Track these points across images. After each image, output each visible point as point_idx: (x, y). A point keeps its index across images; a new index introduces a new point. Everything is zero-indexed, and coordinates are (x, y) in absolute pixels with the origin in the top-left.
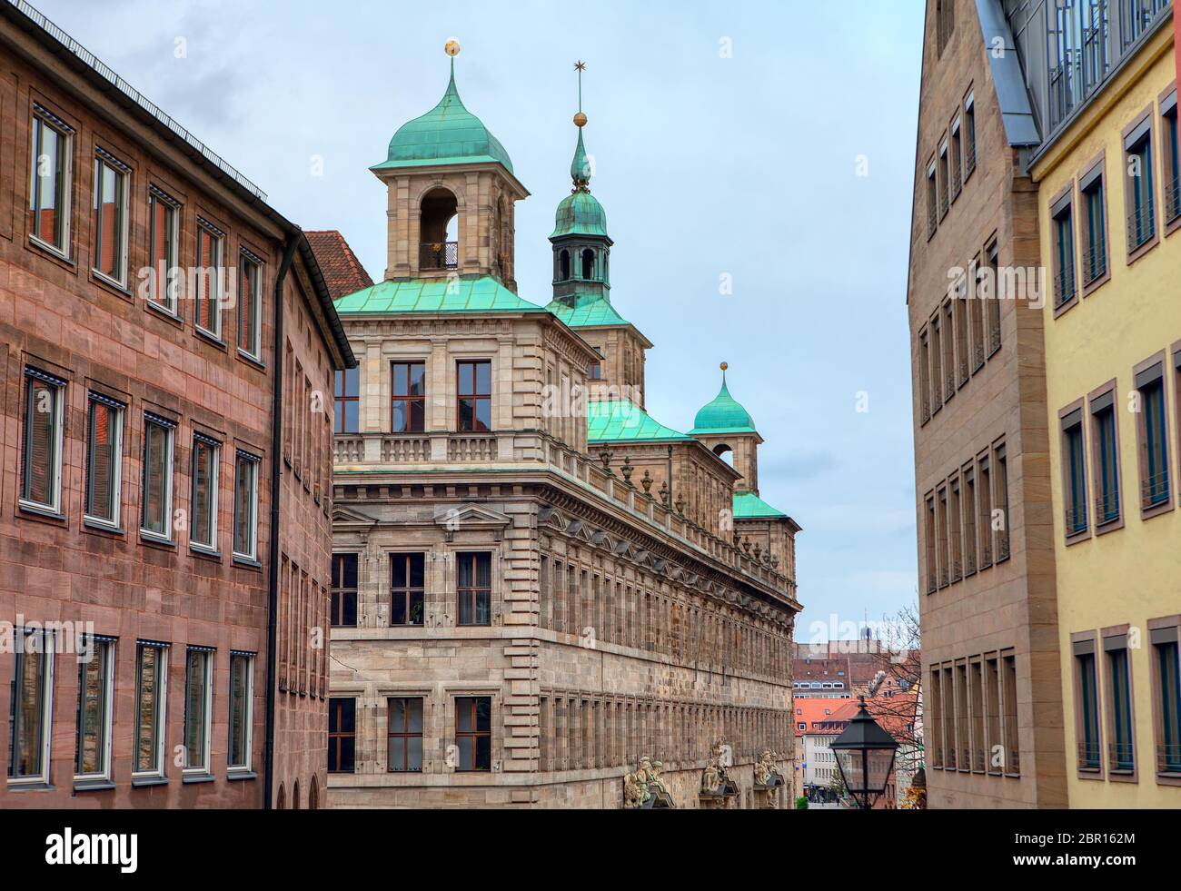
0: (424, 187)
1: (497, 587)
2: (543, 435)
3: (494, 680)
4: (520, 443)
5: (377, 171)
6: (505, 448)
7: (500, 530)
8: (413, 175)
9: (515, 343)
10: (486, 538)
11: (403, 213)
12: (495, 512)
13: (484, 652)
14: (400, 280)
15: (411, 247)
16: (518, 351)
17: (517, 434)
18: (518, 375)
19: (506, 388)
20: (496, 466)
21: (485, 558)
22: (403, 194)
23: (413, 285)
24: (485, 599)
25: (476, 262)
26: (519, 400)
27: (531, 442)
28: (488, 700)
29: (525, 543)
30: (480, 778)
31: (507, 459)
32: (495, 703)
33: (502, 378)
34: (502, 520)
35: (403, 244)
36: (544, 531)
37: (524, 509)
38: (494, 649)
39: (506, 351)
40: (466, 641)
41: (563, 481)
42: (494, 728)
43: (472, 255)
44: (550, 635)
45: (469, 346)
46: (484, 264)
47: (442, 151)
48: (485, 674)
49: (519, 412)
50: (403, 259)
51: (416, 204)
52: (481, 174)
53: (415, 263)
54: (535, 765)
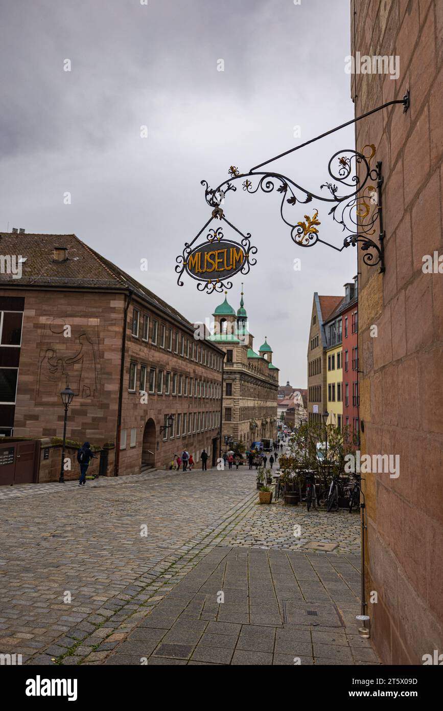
0: (221, 318)
1: (233, 389)
2: (241, 363)
3: (232, 405)
4: (238, 365)
5: (213, 315)
6: (235, 365)
7: (234, 380)
8: (219, 316)
9: (237, 347)
10: (231, 381)
12: (232, 376)
13: (230, 400)
17: (237, 363)
19: (235, 355)
20: (234, 369)
21: (231, 384)
22: (217, 319)
24: (231, 391)
26: (237, 357)
28: (231, 409)
29: (238, 382)
30: (229, 422)
31: (235, 367)
32: (232, 409)
33: (235, 353)
34: (234, 378)
36: (241, 380)
37: (238, 376)
38: (232, 400)
39: (235, 349)
40: (227, 398)
41: (244, 371)
42: (232, 414)
44: (241, 398)
47: (224, 312)
48: (230, 404)
49: (237, 359)
52: (231, 316)
54: (238, 420)
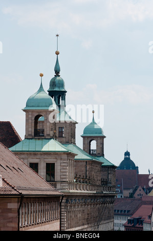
2: (68, 182)
4: (62, 185)
5: (24, 110)
6: (58, 186)
8: (33, 111)
9: (61, 159)
11: (30, 121)
14: (29, 139)
15: (32, 130)
16: (62, 161)
17: (61, 182)
18: (62, 168)
19: (59, 171)
22: (30, 116)
23: (33, 141)
25: (49, 135)
26: (62, 174)
27: (65, 185)
31: (59, 189)
33: (58, 168)
35: (30, 129)
39: (59, 161)
43: (48, 133)
45: (49, 160)
46: (51, 135)
47: (40, 105)
49: (62, 177)
50: (30, 133)
51: (33, 119)
53: (33, 134)
